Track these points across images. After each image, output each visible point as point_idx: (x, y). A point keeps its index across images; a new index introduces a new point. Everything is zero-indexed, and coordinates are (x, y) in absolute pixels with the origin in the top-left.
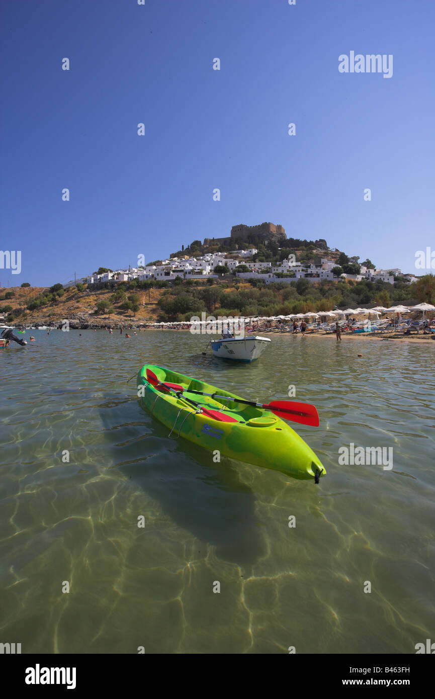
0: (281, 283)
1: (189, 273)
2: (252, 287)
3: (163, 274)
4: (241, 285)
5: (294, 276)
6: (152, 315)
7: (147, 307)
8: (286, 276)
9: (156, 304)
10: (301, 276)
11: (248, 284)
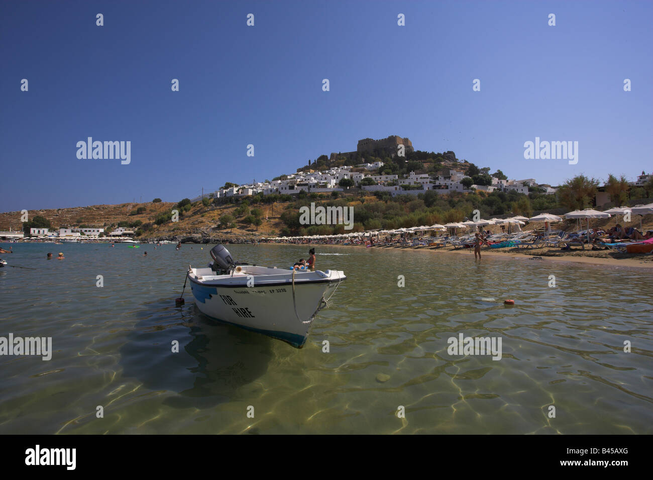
0: (408, 196)
1: (314, 186)
2: (378, 200)
3: (288, 188)
4: (366, 198)
5: (421, 188)
6: (274, 229)
7: (270, 221)
8: (413, 188)
9: (279, 218)
10: (428, 188)
11: (373, 197)
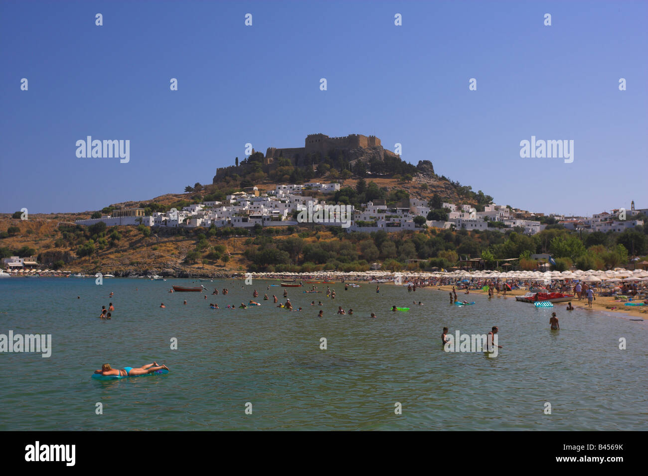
1: (268, 219)
2: (333, 235)
3: (241, 220)
4: (322, 233)
5: (375, 225)
6: (241, 265)
7: (234, 257)
8: (368, 225)
9: (242, 254)
10: (382, 225)
11: (328, 233)
